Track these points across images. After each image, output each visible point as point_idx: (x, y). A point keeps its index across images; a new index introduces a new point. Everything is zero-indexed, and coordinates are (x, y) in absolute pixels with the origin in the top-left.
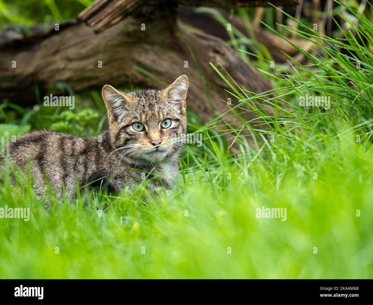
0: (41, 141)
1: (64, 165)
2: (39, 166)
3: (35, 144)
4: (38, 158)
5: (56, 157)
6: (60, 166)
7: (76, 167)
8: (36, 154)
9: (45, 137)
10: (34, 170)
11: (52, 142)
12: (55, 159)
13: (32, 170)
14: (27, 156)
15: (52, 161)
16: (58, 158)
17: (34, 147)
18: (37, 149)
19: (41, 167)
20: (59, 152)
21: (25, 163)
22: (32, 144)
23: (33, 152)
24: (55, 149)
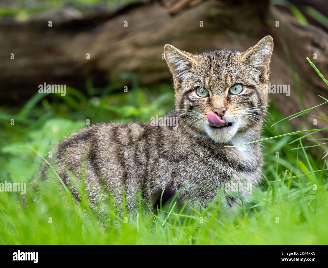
0: (91, 137)
1: (121, 160)
2: (93, 168)
3: (84, 142)
4: (89, 157)
5: (110, 153)
6: (116, 162)
7: (137, 157)
8: (87, 152)
9: (94, 131)
10: (87, 173)
11: (103, 135)
12: (109, 155)
13: (85, 174)
14: (77, 157)
15: (106, 158)
16: (113, 153)
17: (83, 145)
18: (87, 147)
19: (94, 169)
20: (113, 146)
21: (76, 166)
22: (81, 142)
23: (83, 151)
24: (106, 143)
